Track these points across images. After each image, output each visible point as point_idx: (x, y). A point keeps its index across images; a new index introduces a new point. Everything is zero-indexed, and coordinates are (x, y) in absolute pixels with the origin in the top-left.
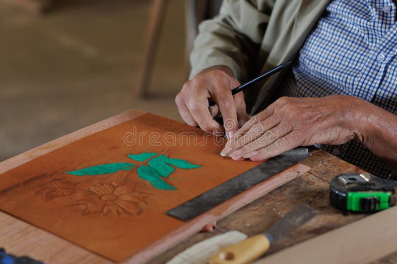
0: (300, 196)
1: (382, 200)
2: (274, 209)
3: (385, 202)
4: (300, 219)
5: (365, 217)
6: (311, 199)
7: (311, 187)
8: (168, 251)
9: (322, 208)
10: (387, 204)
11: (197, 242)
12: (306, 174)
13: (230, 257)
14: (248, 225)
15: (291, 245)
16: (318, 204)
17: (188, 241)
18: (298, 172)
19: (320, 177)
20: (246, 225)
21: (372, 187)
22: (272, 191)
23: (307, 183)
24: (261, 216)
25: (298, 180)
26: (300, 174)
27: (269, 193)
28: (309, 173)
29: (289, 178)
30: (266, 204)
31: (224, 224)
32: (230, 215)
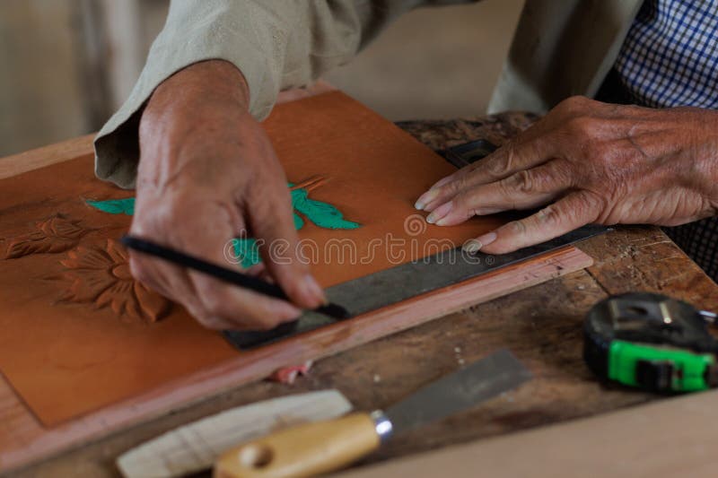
0: (533, 324)
1: (688, 370)
2: (457, 350)
3: (694, 376)
4: (483, 386)
5: (647, 401)
6: (552, 337)
7: (572, 306)
8: (173, 413)
9: (564, 363)
10: (699, 382)
11: (245, 402)
12: (577, 275)
13: (264, 462)
14: (377, 378)
15: (437, 447)
16: (561, 352)
17: (229, 397)
18: (560, 268)
19: (605, 285)
20: (373, 379)
21: (675, 336)
22: (481, 304)
23: (569, 295)
24: (417, 360)
25: (554, 285)
26: (563, 273)
27: (471, 308)
28: (585, 272)
29: (532, 278)
30: (449, 334)
31: (329, 368)
32: (354, 349)
